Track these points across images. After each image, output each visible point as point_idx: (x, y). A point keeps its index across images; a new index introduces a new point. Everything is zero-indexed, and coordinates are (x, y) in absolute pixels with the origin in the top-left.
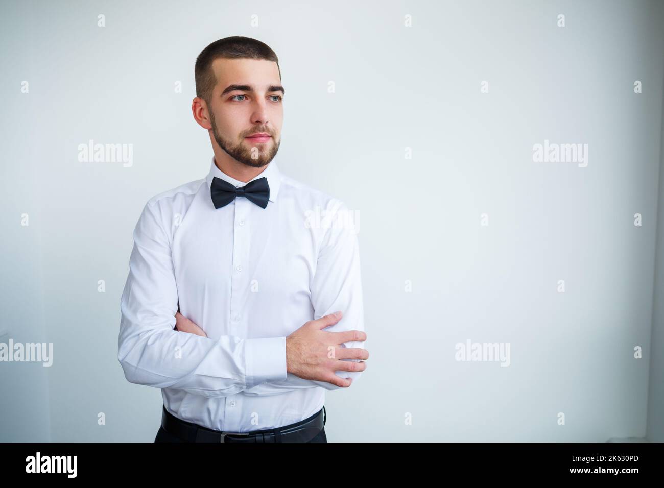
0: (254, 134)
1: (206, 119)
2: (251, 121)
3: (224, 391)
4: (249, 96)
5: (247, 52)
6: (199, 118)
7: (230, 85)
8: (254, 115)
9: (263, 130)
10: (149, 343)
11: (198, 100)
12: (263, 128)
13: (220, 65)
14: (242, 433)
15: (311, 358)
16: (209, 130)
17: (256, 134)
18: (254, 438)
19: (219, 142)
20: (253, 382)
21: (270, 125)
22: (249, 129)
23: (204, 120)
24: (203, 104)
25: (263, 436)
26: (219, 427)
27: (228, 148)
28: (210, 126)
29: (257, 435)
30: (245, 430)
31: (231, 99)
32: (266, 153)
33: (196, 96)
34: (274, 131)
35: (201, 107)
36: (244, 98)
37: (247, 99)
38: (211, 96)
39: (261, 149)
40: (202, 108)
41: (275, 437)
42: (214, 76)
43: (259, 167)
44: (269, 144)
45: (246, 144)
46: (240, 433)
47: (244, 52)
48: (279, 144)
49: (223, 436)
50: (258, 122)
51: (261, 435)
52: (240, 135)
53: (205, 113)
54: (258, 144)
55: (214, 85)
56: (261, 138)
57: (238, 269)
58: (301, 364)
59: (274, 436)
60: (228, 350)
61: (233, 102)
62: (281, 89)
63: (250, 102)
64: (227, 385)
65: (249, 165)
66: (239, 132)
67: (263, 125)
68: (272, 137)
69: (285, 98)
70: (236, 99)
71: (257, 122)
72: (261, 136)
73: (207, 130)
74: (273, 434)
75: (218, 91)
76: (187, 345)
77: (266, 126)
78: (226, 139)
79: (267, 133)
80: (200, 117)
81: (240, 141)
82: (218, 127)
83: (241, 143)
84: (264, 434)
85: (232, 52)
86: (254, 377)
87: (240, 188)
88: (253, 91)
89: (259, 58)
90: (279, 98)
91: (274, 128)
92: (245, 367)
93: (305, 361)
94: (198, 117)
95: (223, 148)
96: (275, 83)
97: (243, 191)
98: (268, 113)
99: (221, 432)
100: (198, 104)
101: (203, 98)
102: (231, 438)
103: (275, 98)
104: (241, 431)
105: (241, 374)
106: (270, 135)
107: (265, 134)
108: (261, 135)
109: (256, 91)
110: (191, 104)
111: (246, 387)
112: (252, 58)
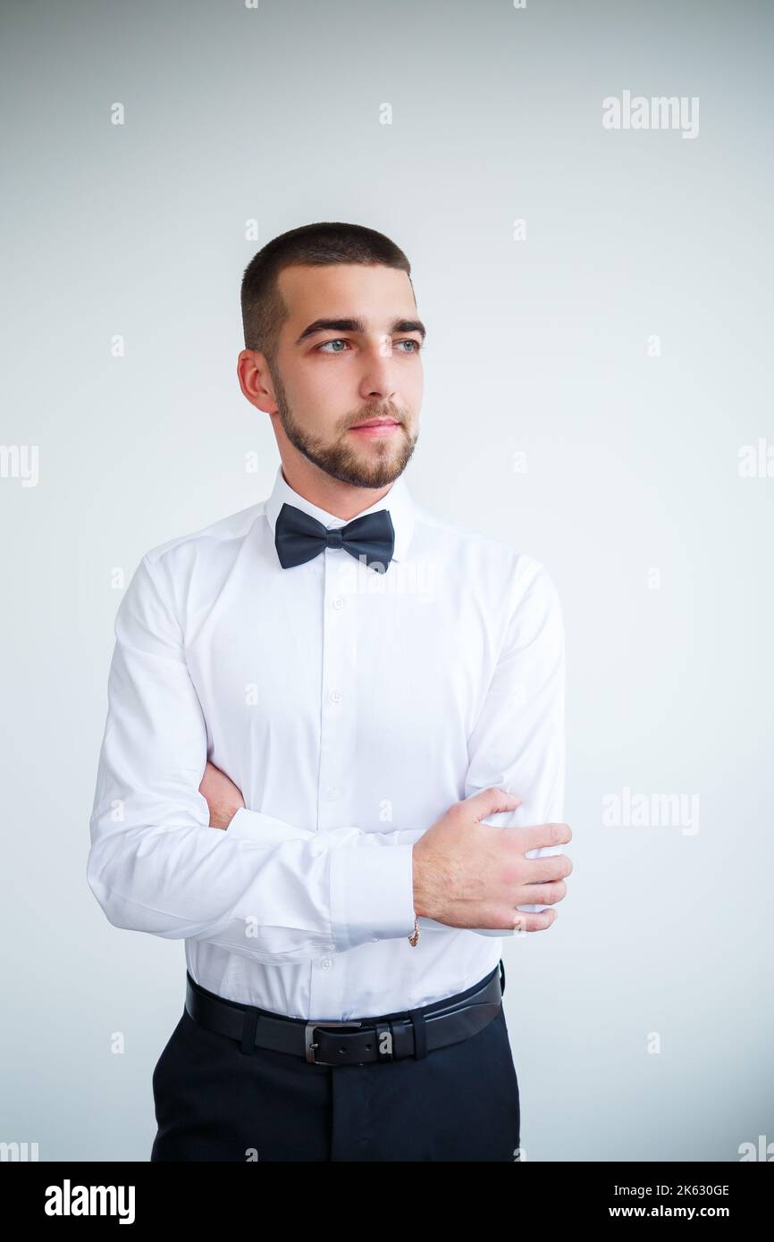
0: (367, 421)
1: (265, 392)
2: (360, 394)
3: (291, 955)
4: (354, 342)
5: (350, 250)
6: (252, 391)
7: (315, 320)
8: (365, 380)
9: (386, 412)
10: (140, 854)
11: (250, 354)
12: (385, 406)
13: (292, 279)
14: (348, 1021)
15: (472, 887)
16: (273, 415)
17: (372, 420)
18: (373, 1032)
19: (294, 439)
20: (345, 936)
21: (397, 401)
22: (357, 410)
23: (263, 395)
24: (260, 362)
25: (391, 1027)
26: (301, 1010)
27: (311, 450)
28: (275, 408)
29: (378, 1025)
30: (354, 1016)
31: (317, 349)
32: (392, 458)
33: (244, 348)
34: (407, 412)
35: (255, 369)
36: (345, 347)
37: (351, 348)
38: (276, 345)
39: (381, 449)
40: (257, 372)
41: (413, 1027)
42: (282, 303)
43: (376, 487)
44: (395, 439)
45: (350, 441)
46: (343, 1022)
47: (343, 251)
48: (416, 439)
49: (309, 1031)
50: (373, 394)
51: (386, 1024)
52: (338, 426)
53: (265, 382)
54: (375, 440)
55: (284, 321)
56: (381, 429)
57: (333, 698)
58: (451, 901)
59: (411, 1025)
60: (297, 870)
61: (321, 356)
62: (418, 327)
63: (357, 356)
64: (296, 941)
65: (356, 485)
66: (337, 419)
67: (385, 401)
68: (401, 424)
69: (427, 344)
70: (329, 348)
71: (372, 397)
72: (380, 424)
73: (268, 415)
74: (408, 1021)
75: (289, 335)
76: (214, 856)
77: (391, 403)
78: (310, 431)
79: (392, 418)
80: (255, 390)
81: (339, 436)
82: (291, 407)
83: (339, 440)
84: (393, 1023)
85: (316, 251)
86: (348, 925)
87: (334, 531)
88: (362, 331)
89: (373, 263)
90: (414, 345)
91: (407, 407)
92: (328, 904)
93: (458, 894)
94: (251, 388)
95: (302, 448)
96: (407, 315)
97: (340, 536)
98: (394, 375)
99: (305, 1023)
100: (250, 363)
101: (260, 350)
102: (326, 1033)
103: (408, 345)
104: (346, 1018)
105: (323, 920)
106: (397, 422)
107: (390, 420)
108: (381, 421)
109: (368, 331)
110: (235, 363)
111: (334, 946)
112: (360, 262)
